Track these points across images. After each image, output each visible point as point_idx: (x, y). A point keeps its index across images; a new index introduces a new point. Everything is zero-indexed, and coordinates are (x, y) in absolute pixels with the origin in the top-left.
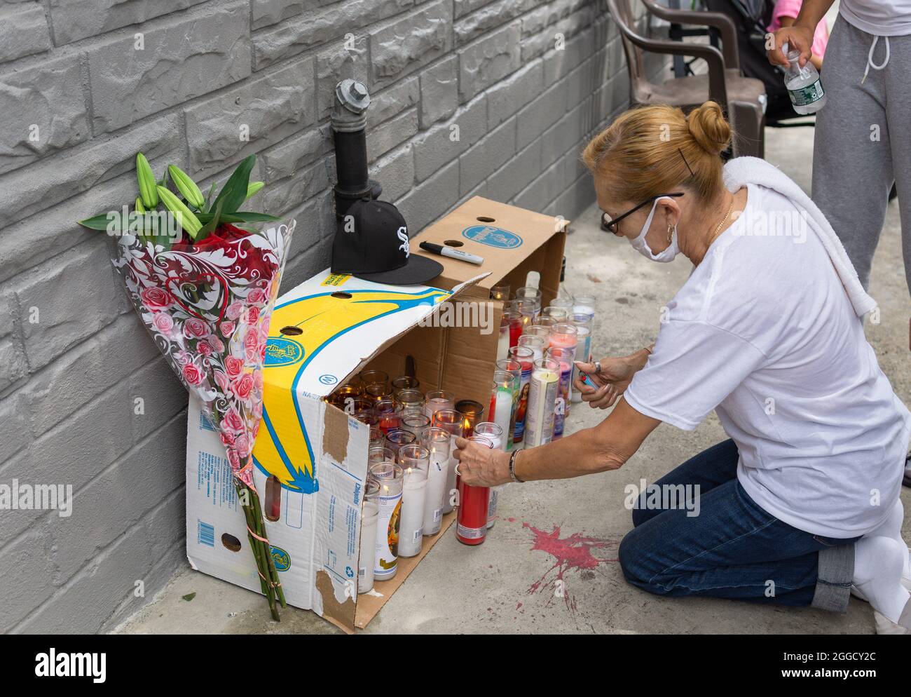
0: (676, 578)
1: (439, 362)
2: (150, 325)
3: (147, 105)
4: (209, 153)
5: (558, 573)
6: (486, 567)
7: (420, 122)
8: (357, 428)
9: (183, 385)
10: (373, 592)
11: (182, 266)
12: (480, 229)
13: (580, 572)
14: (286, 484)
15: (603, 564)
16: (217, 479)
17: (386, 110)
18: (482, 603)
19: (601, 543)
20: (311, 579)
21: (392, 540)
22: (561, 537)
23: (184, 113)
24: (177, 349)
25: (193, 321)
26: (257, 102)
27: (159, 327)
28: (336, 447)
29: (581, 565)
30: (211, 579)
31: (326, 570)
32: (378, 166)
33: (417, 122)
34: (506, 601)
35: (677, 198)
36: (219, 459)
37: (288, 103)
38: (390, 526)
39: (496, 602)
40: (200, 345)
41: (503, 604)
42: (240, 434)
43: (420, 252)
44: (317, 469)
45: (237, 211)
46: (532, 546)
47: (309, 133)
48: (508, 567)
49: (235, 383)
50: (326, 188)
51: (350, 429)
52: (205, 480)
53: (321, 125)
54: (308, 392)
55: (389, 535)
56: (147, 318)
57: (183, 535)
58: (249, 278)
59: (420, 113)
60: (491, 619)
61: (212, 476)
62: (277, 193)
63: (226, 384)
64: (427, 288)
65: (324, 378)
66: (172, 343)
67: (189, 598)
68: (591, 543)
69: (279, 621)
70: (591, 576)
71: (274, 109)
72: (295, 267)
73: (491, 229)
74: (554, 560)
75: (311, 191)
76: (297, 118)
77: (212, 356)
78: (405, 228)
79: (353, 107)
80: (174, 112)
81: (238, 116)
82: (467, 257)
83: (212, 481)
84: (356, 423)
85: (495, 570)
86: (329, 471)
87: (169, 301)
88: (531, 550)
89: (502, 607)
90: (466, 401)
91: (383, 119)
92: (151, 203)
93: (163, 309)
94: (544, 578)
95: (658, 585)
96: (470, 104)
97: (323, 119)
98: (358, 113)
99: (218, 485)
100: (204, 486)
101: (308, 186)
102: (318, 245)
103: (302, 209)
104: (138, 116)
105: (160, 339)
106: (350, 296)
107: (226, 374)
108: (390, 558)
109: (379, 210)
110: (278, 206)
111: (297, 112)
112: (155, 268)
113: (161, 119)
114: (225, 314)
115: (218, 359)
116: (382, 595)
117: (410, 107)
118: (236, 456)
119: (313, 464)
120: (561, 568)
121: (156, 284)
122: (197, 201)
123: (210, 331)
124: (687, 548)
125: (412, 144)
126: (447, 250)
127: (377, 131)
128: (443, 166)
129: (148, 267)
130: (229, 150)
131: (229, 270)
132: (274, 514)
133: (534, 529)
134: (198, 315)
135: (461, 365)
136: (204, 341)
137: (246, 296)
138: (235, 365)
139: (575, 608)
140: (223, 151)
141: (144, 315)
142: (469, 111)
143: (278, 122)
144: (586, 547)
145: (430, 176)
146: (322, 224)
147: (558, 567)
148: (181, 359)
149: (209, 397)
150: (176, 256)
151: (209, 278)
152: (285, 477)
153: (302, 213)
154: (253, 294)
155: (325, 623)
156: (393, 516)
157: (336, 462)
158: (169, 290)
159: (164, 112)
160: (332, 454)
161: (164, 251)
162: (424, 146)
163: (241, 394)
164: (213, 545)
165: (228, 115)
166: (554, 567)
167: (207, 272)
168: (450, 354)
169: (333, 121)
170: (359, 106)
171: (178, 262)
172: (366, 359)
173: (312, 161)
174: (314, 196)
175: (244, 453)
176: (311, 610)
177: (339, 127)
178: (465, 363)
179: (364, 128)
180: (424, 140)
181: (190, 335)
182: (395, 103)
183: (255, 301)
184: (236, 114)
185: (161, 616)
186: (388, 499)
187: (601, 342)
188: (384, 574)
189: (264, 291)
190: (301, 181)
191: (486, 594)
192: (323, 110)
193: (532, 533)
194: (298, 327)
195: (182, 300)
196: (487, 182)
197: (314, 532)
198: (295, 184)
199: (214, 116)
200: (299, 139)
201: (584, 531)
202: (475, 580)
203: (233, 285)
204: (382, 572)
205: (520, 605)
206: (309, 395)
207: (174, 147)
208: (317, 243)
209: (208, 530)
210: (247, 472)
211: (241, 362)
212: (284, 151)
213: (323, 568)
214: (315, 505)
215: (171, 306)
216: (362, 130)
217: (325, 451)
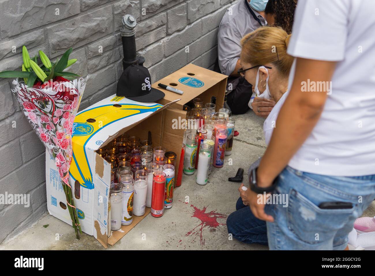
0: (247, 236)
1: (161, 135)
2: (27, 117)
3: (27, 25)
4: (58, 45)
5: (200, 228)
6: (171, 223)
7: (167, 31)
8: (107, 165)
9: (41, 142)
10: (121, 230)
11: (36, 94)
12: (187, 78)
13: (210, 228)
14: (82, 184)
15: (220, 226)
16: (57, 180)
17: (150, 27)
18: (165, 238)
19: (222, 216)
20: (93, 224)
21: (129, 209)
22: (206, 212)
23: (47, 29)
24: (38, 127)
25: (43, 116)
26: (83, 24)
27: (31, 118)
28: (100, 171)
29: (212, 225)
30: (57, 219)
31: (98, 221)
32: (146, 50)
33: (166, 32)
34: (175, 239)
35: (269, 69)
36: (57, 172)
37: (98, 24)
38: (128, 204)
39: (171, 239)
40: (47, 126)
41: (173, 239)
42: (63, 163)
43: (158, 87)
44: (93, 180)
45: (63, 71)
46: (193, 215)
47: (111, 36)
48: (180, 223)
49: (60, 142)
50: (119, 60)
51: (104, 165)
52: (53, 180)
53: (116, 33)
54: (90, 148)
55: (128, 207)
56: (26, 114)
57: (46, 201)
58: (64, 100)
59: (167, 28)
60: (167, 246)
61: (55, 178)
62: (94, 62)
63: (57, 143)
64: (156, 104)
65: (98, 142)
66: (36, 124)
67: (46, 226)
68: (218, 216)
69: (79, 239)
70: (214, 230)
71: (91, 27)
72: (103, 92)
73: (192, 79)
74: (200, 222)
75: (112, 60)
76: (104, 31)
77: (51, 130)
78: (149, 78)
79: (128, 26)
80: (42, 28)
81: (73, 30)
82: (176, 91)
83: (55, 180)
84: (106, 163)
85: (174, 224)
86: (98, 181)
87: (34, 107)
88: (191, 217)
89: (173, 241)
90: (170, 152)
91: (148, 30)
92: (28, 67)
93: (32, 110)
94: (194, 230)
95: (240, 237)
96: (192, 25)
97: (117, 31)
98: (132, 29)
99: (57, 182)
100: (52, 182)
101: (109, 59)
102: (115, 83)
103: (107, 68)
104: (23, 30)
105: (31, 122)
106: (121, 106)
107: (57, 138)
108: (128, 217)
109: (138, 70)
110: (95, 67)
111: (103, 28)
112: (26, 94)
113: (35, 32)
114: (54, 114)
115: (54, 132)
116: (124, 232)
117: (162, 26)
118: (62, 172)
119: (92, 177)
120: (202, 226)
121: (28, 100)
122: (48, 66)
123: (50, 121)
124: (252, 224)
125: (163, 41)
126: (169, 87)
127: (145, 35)
128: (179, 50)
129: (23, 93)
130: (69, 44)
131: (54, 96)
132: (78, 196)
133: (195, 208)
134: (45, 114)
135: (170, 137)
136: (49, 124)
137: (63, 107)
138: (60, 135)
139: (204, 244)
140: (66, 45)
141: (25, 113)
142: (192, 27)
143: (94, 32)
144: (216, 217)
145: (172, 54)
146: (117, 75)
147: (201, 226)
148: (40, 131)
149: (51, 147)
150: (33, 90)
151: (47, 99)
152: (81, 182)
153: (107, 70)
154: (66, 106)
155: (97, 242)
156: (129, 200)
157: (100, 178)
158: (33, 103)
159: (37, 29)
160: (99, 174)
161: (28, 87)
162: (169, 42)
163: (63, 147)
164: (57, 206)
165: (68, 29)
166: (199, 225)
167: (46, 97)
168: (165, 132)
169: (121, 32)
170: (131, 26)
171: (34, 92)
172: (111, 136)
173: (111, 48)
174: (113, 63)
175: (65, 171)
176: (93, 236)
177: (123, 34)
178: (171, 136)
179: (134, 35)
180: (169, 39)
181: (43, 121)
182: (154, 24)
183: (68, 109)
184: (72, 29)
185: (33, 233)
186: (127, 193)
187: (245, 127)
188: (126, 223)
189: (71, 105)
190: (106, 57)
191: (167, 235)
192: (117, 27)
193: (194, 209)
194: (94, 119)
195: (39, 108)
196: (202, 57)
197: (93, 205)
198: (103, 58)
199: (62, 30)
200: (105, 39)
201: (216, 210)
202: (165, 228)
203: (56, 103)
204: (125, 222)
205: (181, 241)
206: (90, 149)
207: (42, 43)
208: (114, 82)
209: (54, 199)
210: (66, 178)
211: (62, 134)
212: (98, 44)
213: (97, 220)
214: (93, 194)
215: (35, 109)
216: (134, 36)
217: (96, 173)
